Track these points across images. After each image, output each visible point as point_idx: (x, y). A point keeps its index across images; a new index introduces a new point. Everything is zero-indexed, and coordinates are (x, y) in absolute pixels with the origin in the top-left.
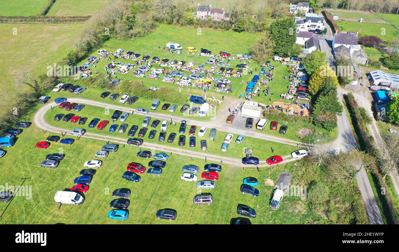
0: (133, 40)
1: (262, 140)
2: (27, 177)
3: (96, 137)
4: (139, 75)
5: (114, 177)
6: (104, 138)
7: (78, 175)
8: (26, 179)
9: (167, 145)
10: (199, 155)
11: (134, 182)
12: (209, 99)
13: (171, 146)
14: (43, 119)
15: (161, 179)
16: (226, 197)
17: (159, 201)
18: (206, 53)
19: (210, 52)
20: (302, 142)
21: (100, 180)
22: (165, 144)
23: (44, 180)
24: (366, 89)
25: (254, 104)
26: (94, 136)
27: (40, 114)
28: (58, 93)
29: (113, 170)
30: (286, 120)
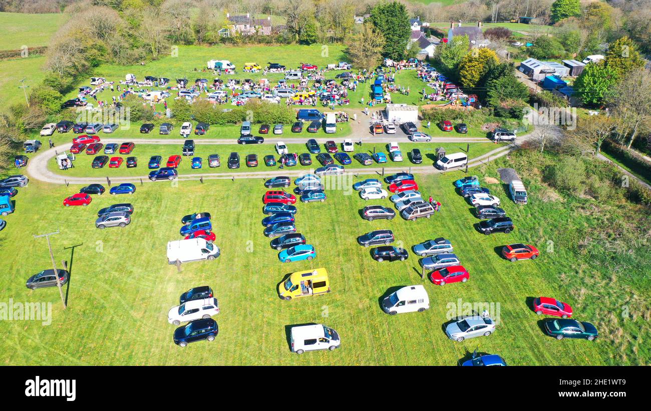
0: (143, 64)
5: (250, 216)
7: (182, 225)
10: (365, 171)
14: (48, 172)
15: (329, 204)
18: (277, 69)
19: (283, 67)
21: (226, 224)
22: (299, 168)
24: (528, 81)
25: (402, 106)
27: (37, 166)
29: (240, 209)
30: (457, 118)
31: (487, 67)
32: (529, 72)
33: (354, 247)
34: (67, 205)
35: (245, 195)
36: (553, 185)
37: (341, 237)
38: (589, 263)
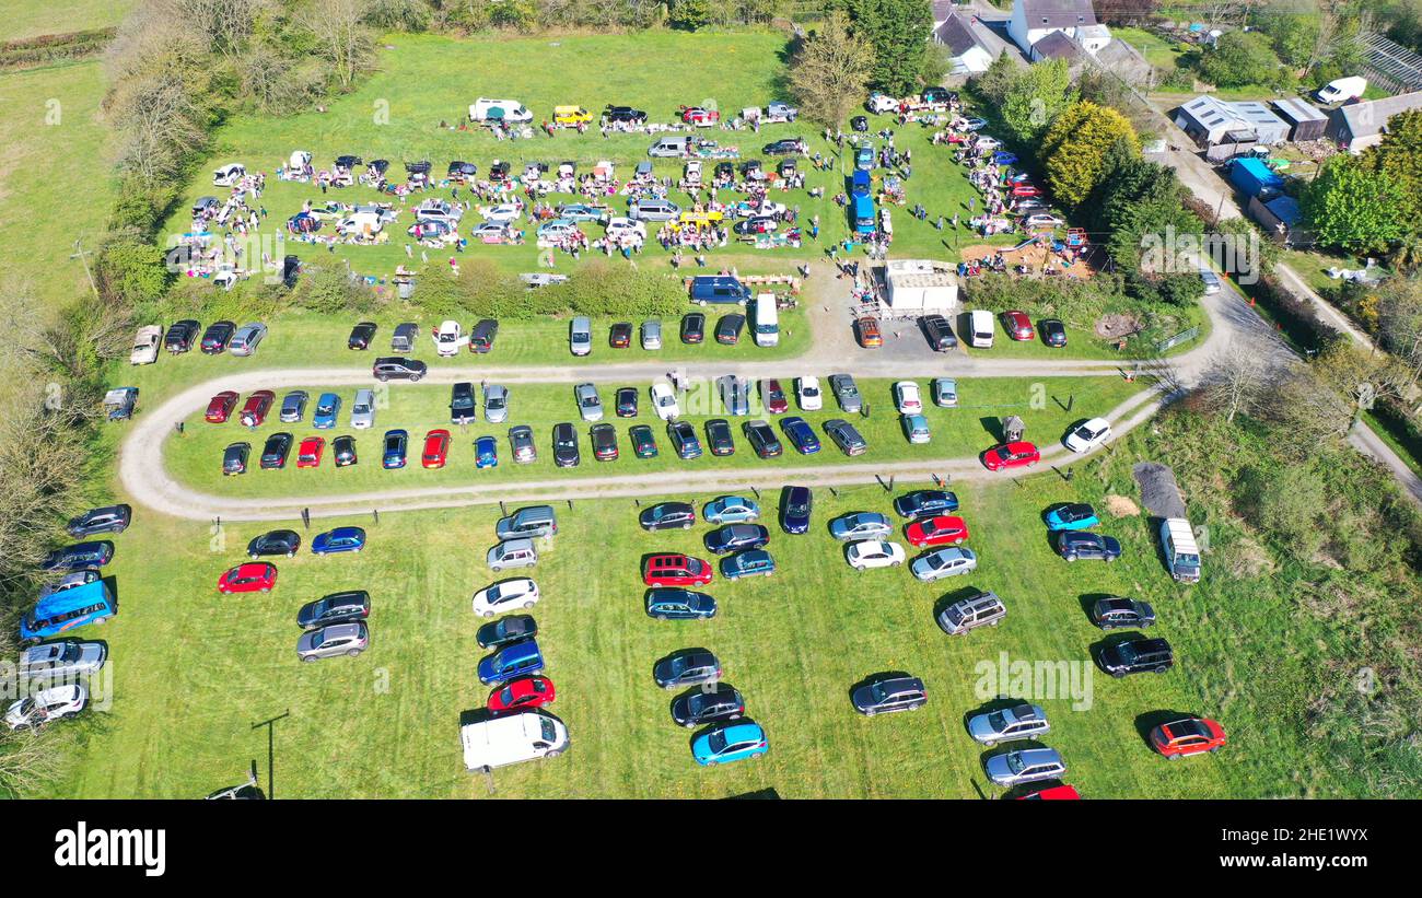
0: (322, 110)
1: (1010, 379)
2: (271, 717)
3: (439, 498)
4: (441, 241)
5: (619, 622)
6: (472, 497)
7: (478, 652)
8: (270, 722)
9: (721, 468)
10: (850, 474)
11: (702, 619)
12: (751, 278)
13: (733, 465)
14: (167, 481)
15: (783, 584)
16: (1027, 585)
17: (830, 659)
18: (629, 120)
19: (641, 115)
20: (1128, 359)
21: (571, 647)
22: (710, 465)
23: (351, 708)
24: (1194, 161)
25: (921, 268)
26: (430, 498)
27: (141, 464)
28: (158, 369)
29: (594, 599)
30: (1043, 300)
31: (1111, 159)
32: (1198, 134)
33: (844, 718)
34: (228, 592)
35: (601, 553)
36: (1253, 520)
37: (814, 687)
38: (1328, 765)
